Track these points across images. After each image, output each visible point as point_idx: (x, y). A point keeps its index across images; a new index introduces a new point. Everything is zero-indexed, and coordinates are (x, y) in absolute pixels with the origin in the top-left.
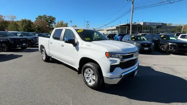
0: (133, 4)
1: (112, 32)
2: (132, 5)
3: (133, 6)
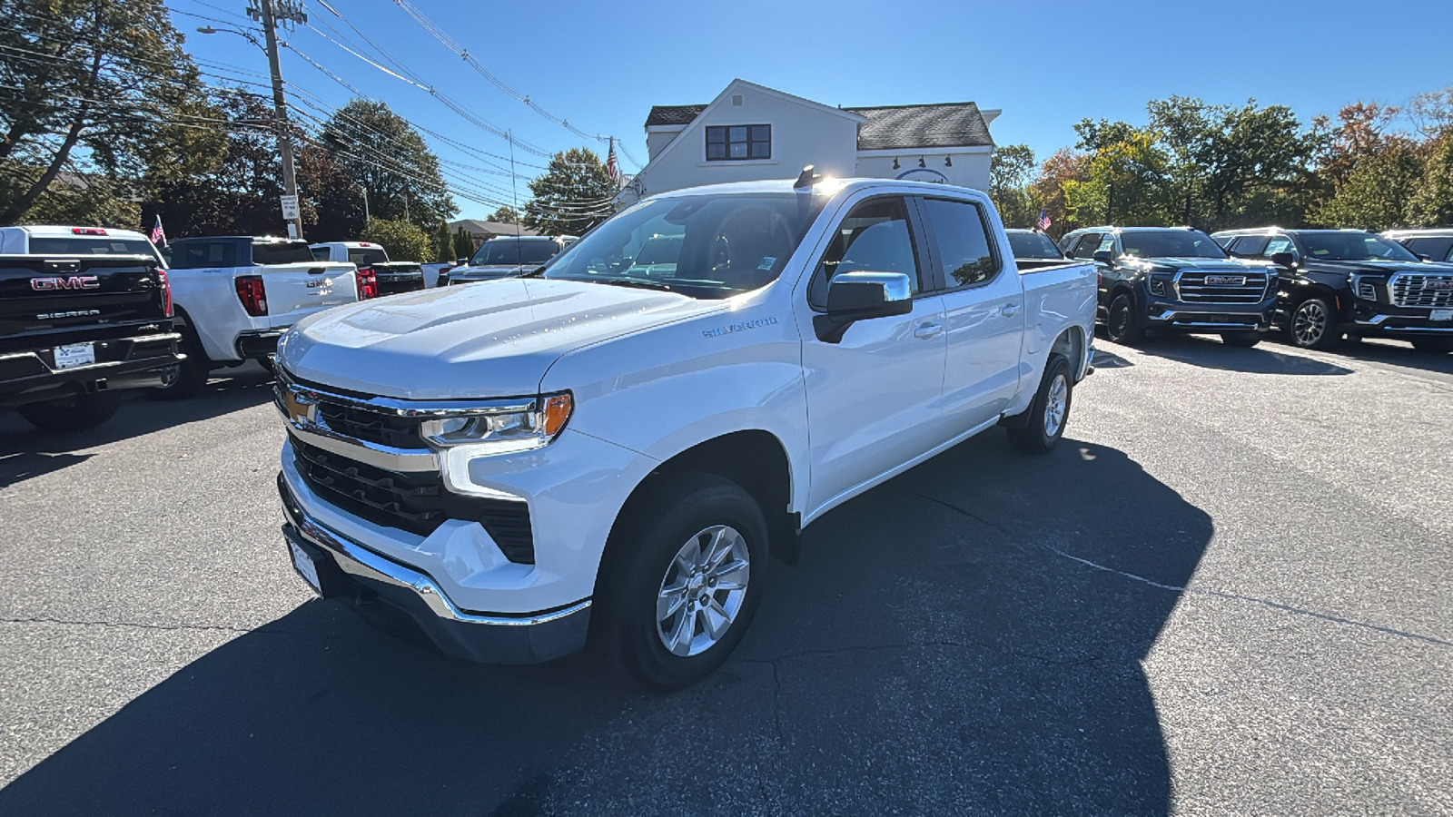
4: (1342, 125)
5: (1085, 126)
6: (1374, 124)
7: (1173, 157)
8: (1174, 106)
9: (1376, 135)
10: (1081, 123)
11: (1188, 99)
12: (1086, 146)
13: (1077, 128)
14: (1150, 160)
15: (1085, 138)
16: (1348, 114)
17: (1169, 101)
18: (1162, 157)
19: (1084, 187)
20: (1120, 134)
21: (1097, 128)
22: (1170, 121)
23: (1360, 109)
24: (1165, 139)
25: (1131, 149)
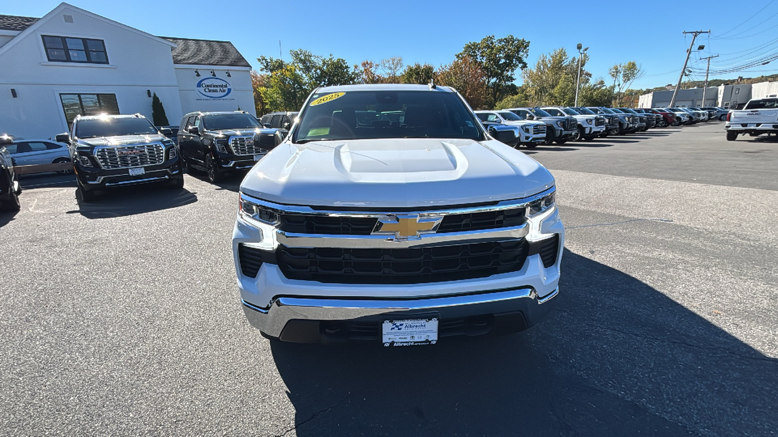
4: (362, 69)
5: (263, 60)
6: (373, 70)
7: (306, 79)
8: (301, 54)
9: (374, 74)
10: (260, 58)
11: (306, 51)
12: (265, 70)
13: (259, 60)
14: (296, 79)
15: (264, 66)
16: (364, 65)
17: (298, 52)
18: (301, 77)
19: (270, 91)
20: (280, 65)
21: (269, 61)
22: (301, 61)
23: (367, 63)
24: (300, 69)
25: (288, 73)
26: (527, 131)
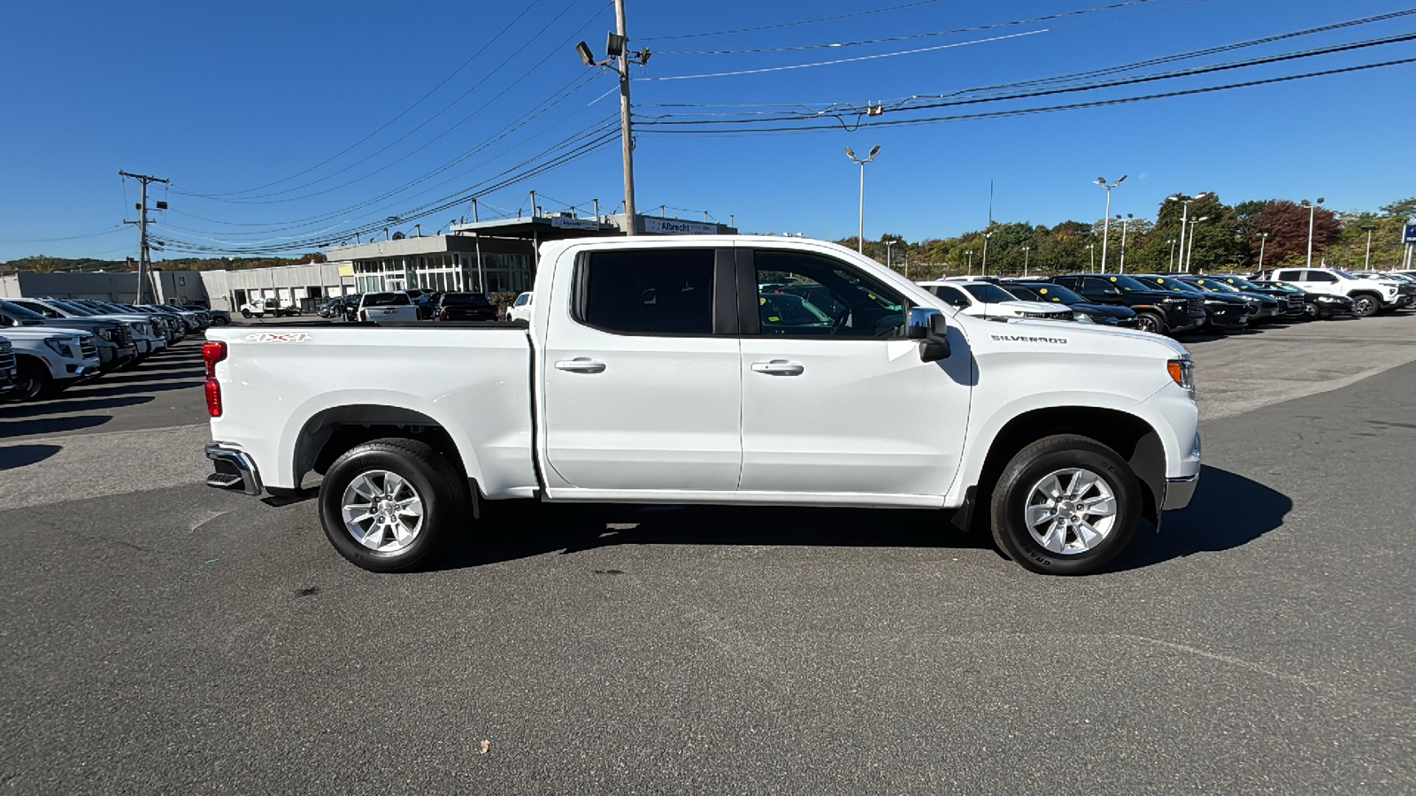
0: (625, 91)
1: (412, 277)
2: (623, 99)
3: (629, 106)
26: (66, 351)
